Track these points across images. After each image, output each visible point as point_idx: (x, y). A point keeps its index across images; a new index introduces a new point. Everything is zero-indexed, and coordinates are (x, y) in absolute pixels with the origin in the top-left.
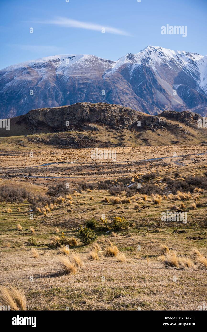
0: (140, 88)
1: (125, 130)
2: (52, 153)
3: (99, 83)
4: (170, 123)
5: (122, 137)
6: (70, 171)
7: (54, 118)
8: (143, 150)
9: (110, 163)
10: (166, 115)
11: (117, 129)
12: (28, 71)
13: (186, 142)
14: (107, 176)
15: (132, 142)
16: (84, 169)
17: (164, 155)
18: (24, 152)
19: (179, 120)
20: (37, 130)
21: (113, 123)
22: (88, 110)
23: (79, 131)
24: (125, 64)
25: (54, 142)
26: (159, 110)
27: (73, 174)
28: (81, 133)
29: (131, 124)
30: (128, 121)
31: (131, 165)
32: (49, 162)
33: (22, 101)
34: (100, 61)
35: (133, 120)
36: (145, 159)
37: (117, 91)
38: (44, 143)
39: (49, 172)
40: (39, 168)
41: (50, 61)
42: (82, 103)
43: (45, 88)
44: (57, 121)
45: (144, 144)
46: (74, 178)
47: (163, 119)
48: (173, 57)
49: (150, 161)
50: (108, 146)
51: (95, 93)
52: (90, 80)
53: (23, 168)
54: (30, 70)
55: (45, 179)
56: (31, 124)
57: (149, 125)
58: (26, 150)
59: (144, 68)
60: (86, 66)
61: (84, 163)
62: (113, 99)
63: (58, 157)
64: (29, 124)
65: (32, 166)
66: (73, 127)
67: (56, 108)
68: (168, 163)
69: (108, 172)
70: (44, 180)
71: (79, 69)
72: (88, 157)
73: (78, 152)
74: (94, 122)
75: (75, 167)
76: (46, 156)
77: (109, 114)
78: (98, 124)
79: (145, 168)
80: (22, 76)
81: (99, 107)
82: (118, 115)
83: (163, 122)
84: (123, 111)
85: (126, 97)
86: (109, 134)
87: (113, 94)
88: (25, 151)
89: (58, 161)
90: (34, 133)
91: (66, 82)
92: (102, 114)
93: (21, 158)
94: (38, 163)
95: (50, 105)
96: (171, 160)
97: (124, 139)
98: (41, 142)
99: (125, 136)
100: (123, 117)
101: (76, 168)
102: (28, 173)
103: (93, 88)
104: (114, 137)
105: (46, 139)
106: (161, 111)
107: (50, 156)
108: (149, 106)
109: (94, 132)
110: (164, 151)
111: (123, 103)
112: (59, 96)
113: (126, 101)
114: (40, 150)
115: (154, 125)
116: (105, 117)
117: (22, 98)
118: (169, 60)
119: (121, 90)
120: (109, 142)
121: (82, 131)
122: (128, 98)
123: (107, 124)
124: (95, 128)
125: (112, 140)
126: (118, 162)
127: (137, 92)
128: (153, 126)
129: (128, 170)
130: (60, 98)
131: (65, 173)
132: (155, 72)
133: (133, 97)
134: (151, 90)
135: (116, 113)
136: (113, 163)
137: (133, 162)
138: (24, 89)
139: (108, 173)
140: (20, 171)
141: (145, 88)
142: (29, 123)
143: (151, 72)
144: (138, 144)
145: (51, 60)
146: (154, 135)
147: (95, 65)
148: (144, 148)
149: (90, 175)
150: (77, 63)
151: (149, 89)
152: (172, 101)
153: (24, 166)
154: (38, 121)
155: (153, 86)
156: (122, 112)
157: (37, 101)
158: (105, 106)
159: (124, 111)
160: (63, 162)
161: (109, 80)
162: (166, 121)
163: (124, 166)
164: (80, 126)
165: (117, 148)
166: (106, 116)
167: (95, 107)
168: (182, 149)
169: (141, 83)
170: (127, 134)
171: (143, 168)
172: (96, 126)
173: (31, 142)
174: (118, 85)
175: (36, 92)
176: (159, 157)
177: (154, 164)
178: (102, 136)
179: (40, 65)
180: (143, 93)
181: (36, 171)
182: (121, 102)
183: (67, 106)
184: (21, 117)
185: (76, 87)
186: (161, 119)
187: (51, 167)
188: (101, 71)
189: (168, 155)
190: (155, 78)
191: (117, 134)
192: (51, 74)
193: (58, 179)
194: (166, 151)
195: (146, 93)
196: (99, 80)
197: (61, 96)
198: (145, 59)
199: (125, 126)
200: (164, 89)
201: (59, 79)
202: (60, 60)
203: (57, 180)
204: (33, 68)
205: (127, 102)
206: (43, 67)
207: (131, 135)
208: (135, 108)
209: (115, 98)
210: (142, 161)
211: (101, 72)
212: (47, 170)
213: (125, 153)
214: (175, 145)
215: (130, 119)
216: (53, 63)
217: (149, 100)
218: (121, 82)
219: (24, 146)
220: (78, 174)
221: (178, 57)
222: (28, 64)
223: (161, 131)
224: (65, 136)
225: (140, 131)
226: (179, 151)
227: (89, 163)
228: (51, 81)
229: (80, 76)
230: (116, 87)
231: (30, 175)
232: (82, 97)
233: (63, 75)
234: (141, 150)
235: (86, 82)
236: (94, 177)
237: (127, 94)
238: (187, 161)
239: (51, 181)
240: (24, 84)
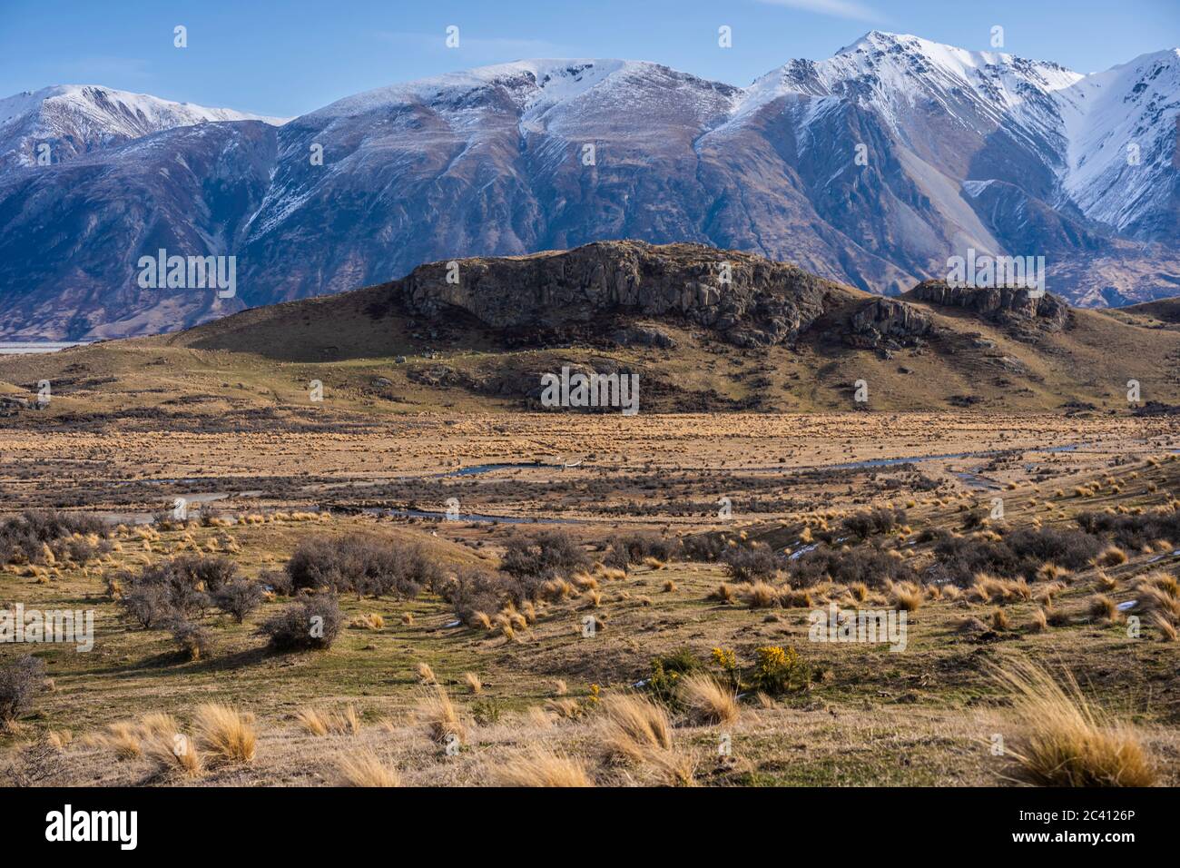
0: (836, 190)
1: (773, 350)
2: (495, 429)
3: (679, 170)
4: (947, 328)
5: (760, 376)
6: (563, 498)
7: (507, 296)
8: (841, 425)
9: (713, 473)
10: (932, 296)
11: (744, 346)
12: (414, 116)
13: (1008, 400)
14: (701, 519)
15: (799, 395)
16: (617, 491)
17: (919, 449)
18: (392, 422)
19: (982, 318)
20: (440, 340)
21: (729, 321)
22: (635, 271)
23: (599, 349)
24: (778, 99)
25: (504, 388)
26: (905, 276)
27: (572, 507)
28: (608, 355)
29: (798, 326)
30: (788, 316)
31: (794, 483)
32: (485, 461)
33: (389, 229)
34: (686, 87)
35: (805, 312)
36: (849, 460)
37: (747, 198)
38: (468, 388)
39: (483, 499)
40: (448, 484)
41: (497, 82)
42: (614, 244)
43: (476, 183)
44: (519, 307)
45: (845, 405)
46: (578, 526)
47: (920, 311)
48: (964, 77)
49: (865, 471)
50: (706, 409)
51: (662, 207)
52: (647, 156)
53: (388, 482)
54: (423, 115)
55: (470, 523)
56: (419, 316)
57: (866, 332)
58: (399, 414)
59: (851, 114)
60: (631, 102)
61: (615, 470)
62: (732, 231)
63: (520, 442)
64: (411, 316)
65: (419, 473)
66: (578, 332)
67: (516, 258)
68: (934, 478)
69: (707, 504)
70: (467, 527)
71: (605, 115)
72: (629, 445)
73: (595, 426)
74: (656, 317)
75: (580, 481)
76: (475, 438)
77: (713, 285)
78: (673, 323)
79: (849, 494)
80: (390, 137)
81: (678, 261)
82: (750, 291)
83: (919, 321)
84: (767, 275)
85: (782, 224)
86: (713, 362)
87: (733, 212)
88: (394, 418)
89: (517, 459)
90: (429, 351)
91: (555, 162)
92: (688, 284)
93: (379, 443)
94: (441, 464)
95: (494, 247)
96: (949, 469)
97: (769, 384)
98: (454, 384)
99: (773, 373)
100: (768, 301)
101: (584, 486)
102: (407, 501)
103: (654, 187)
104: (729, 375)
105: (475, 374)
106: (914, 282)
107: (488, 438)
108: (867, 260)
109: (656, 353)
110: (921, 433)
111: (769, 245)
112: (528, 215)
113: (780, 238)
114: (452, 415)
115: (885, 331)
116: (697, 298)
117: (387, 219)
118: (946, 84)
119: (761, 198)
120: (713, 391)
121: (612, 347)
122: (787, 228)
123: (705, 322)
124: (658, 336)
125: (722, 383)
126: (743, 470)
127: (821, 207)
128: (880, 337)
129: (781, 502)
130: (529, 221)
131: (542, 504)
132: (895, 130)
133: (806, 224)
134: (877, 200)
135: (740, 282)
136: (724, 473)
137: (801, 471)
138: (398, 186)
139: (707, 511)
140: (376, 490)
141: (855, 192)
142: (414, 313)
143: (879, 131)
144: (820, 403)
145: (503, 79)
146: (882, 370)
147: (667, 100)
148: (843, 419)
149: (639, 514)
150: (599, 90)
151: (869, 192)
152: (955, 243)
153: (389, 474)
154: (446, 306)
155: (886, 185)
156: (764, 282)
157: (445, 232)
158: (699, 257)
159: (773, 276)
160: (537, 464)
161: (719, 156)
162: (930, 318)
163: (766, 485)
164: (605, 330)
165: (741, 415)
166: (705, 295)
167: (660, 260)
168: (992, 427)
169: (840, 171)
170: (782, 365)
171: (841, 494)
172: (664, 331)
173: (418, 385)
174: (750, 178)
175: (441, 196)
176: (901, 455)
177: (881, 480)
178: (686, 370)
179: (460, 95)
180: (846, 210)
181: (437, 493)
182: (759, 240)
183: (559, 252)
184: (384, 288)
185: (594, 182)
186: (913, 312)
187: (494, 481)
188: (686, 122)
189: (937, 447)
190: (894, 154)
191: (742, 364)
192: (499, 129)
193: (518, 526)
194: (927, 433)
195: (856, 209)
196: (679, 157)
197: (533, 213)
198: (857, 82)
199: (773, 332)
200: (927, 195)
201: (527, 152)
202: (533, 79)
203: (514, 528)
204: (435, 109)
205: (782, 243)
206: (470, 103)
207: (795, 367)
208: (814, 266)
209: (738, 225)
210: (834, 468)
211: (687, 128)
212: (476, 492)
213: (771, 437)
214: (965, 410)
215: (796, 309)
216: (509, 91)
217: (869, 235)
218: (762, 166)
219: (390, 398)
220: (593, 510)
221: (981, 76)
222: (414, 91)
223: (911, 356)
224: (545, 367)
225: (832, 355)
226: (979, 434)
227: (635, 470)
228: (501, 158)
229: (608, 142)
230: (742, 186)
231: (412, 508)
232: (613, 220)
233: (543, 137)
234: (834, 427)
235: (629, 162)
236: (654, 523)
237: (783, 211)
238: (1007, 473)
239: (490, 531)
240: (399, 167)
